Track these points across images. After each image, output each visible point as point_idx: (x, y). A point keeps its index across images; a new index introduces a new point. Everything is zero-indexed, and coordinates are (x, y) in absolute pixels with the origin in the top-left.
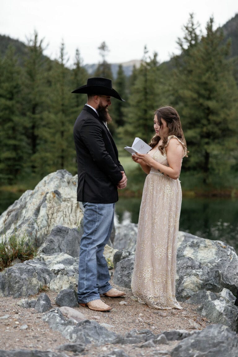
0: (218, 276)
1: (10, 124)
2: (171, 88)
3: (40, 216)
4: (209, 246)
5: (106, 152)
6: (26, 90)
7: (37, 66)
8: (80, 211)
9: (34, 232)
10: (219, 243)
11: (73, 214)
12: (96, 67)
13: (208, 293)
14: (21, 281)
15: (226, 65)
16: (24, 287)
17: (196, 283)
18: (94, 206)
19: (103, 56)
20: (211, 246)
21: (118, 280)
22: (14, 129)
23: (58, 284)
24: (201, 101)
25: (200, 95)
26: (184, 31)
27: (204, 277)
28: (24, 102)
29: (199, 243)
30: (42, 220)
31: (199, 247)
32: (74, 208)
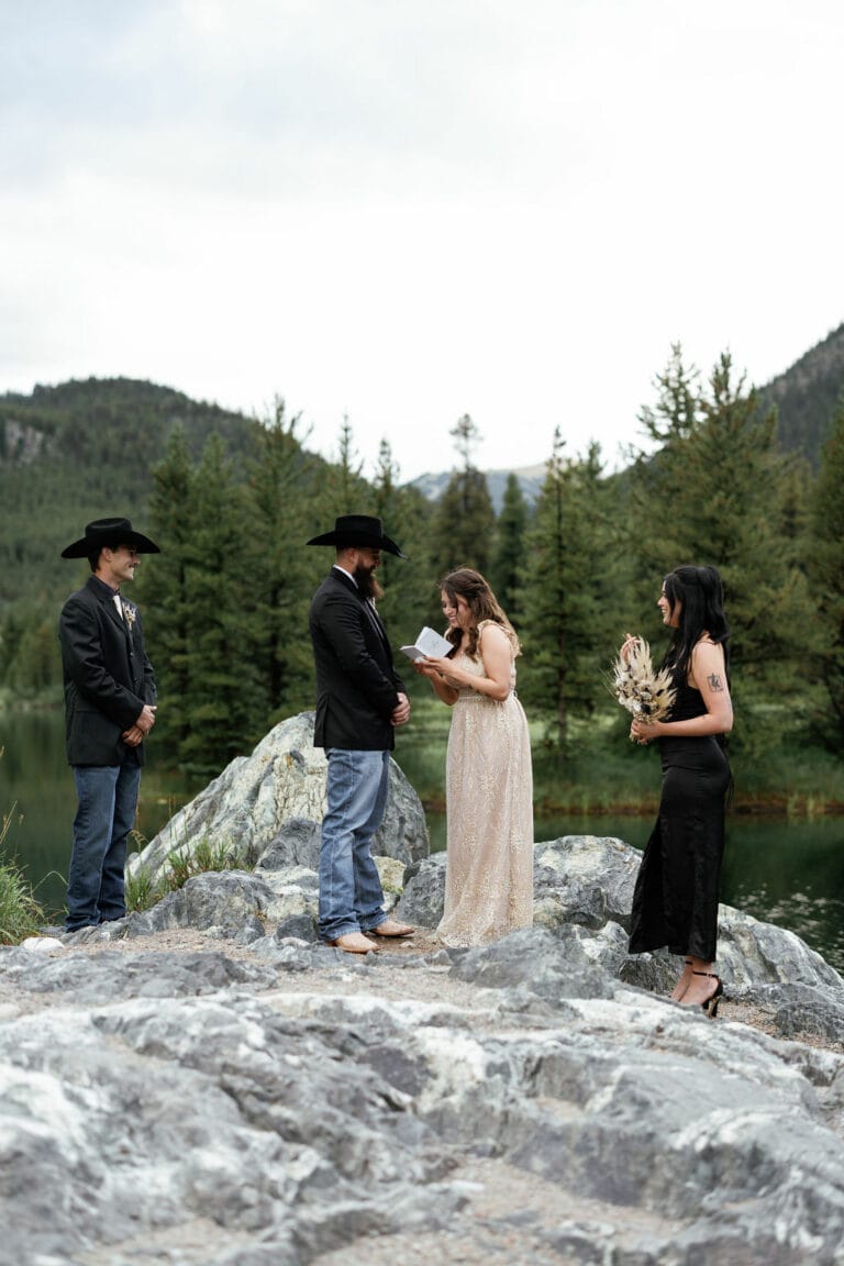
0: (598, 898)
1: (214, 634)
2: (625, 535)
3: (259, 803)
4: (590, 848)
5: (366, 654)
6: (255, 547)
7: (282, 485)
9: (246, 835)
10: (611, 842)
12: (447, 483)
13: (576, 928)
14: (211, 900)
15: (765, 473)
16: (216, 912)
17: (553, 910)
18: (345, 755)
19: (465, 453)
20: (594, 847)
21: (406, 912)
22: (223, 645)
23: (282, 910)
25: (700, 551)
26: (659, 389)
27: (570, 901)
28: (249, 579)
29: (573, 844)
30: (264, 811)
31: (571, 850)
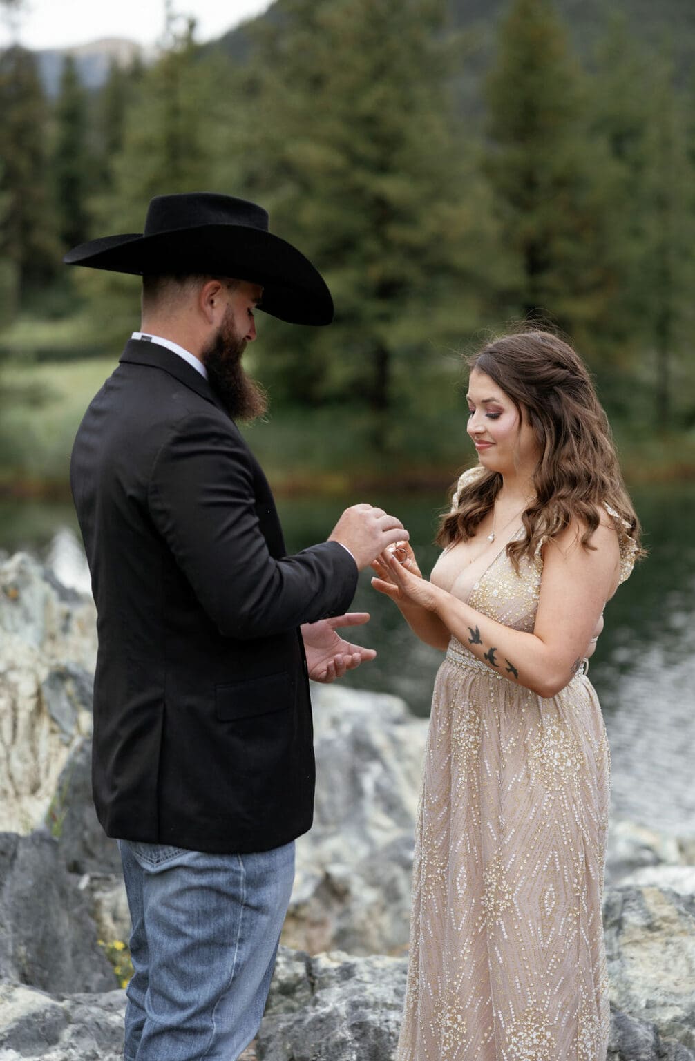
4: (665, 925)
8: (52, 731)
11: (23, 745)
18: (226, 870)
20: (673, 922)
24: (361, 177)
25: (356, 161)
29: (618, 908)
31: (620, 928)
32: (23, 716)
